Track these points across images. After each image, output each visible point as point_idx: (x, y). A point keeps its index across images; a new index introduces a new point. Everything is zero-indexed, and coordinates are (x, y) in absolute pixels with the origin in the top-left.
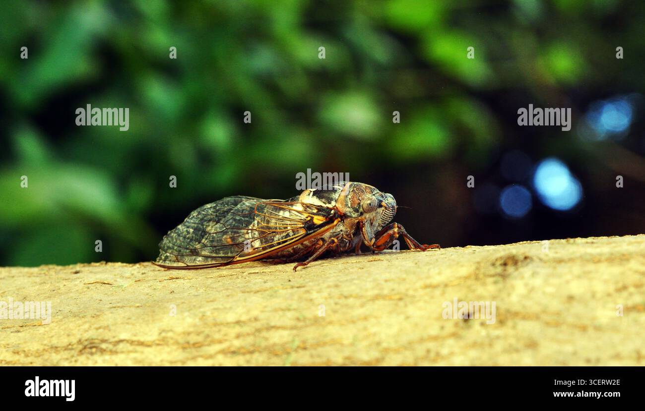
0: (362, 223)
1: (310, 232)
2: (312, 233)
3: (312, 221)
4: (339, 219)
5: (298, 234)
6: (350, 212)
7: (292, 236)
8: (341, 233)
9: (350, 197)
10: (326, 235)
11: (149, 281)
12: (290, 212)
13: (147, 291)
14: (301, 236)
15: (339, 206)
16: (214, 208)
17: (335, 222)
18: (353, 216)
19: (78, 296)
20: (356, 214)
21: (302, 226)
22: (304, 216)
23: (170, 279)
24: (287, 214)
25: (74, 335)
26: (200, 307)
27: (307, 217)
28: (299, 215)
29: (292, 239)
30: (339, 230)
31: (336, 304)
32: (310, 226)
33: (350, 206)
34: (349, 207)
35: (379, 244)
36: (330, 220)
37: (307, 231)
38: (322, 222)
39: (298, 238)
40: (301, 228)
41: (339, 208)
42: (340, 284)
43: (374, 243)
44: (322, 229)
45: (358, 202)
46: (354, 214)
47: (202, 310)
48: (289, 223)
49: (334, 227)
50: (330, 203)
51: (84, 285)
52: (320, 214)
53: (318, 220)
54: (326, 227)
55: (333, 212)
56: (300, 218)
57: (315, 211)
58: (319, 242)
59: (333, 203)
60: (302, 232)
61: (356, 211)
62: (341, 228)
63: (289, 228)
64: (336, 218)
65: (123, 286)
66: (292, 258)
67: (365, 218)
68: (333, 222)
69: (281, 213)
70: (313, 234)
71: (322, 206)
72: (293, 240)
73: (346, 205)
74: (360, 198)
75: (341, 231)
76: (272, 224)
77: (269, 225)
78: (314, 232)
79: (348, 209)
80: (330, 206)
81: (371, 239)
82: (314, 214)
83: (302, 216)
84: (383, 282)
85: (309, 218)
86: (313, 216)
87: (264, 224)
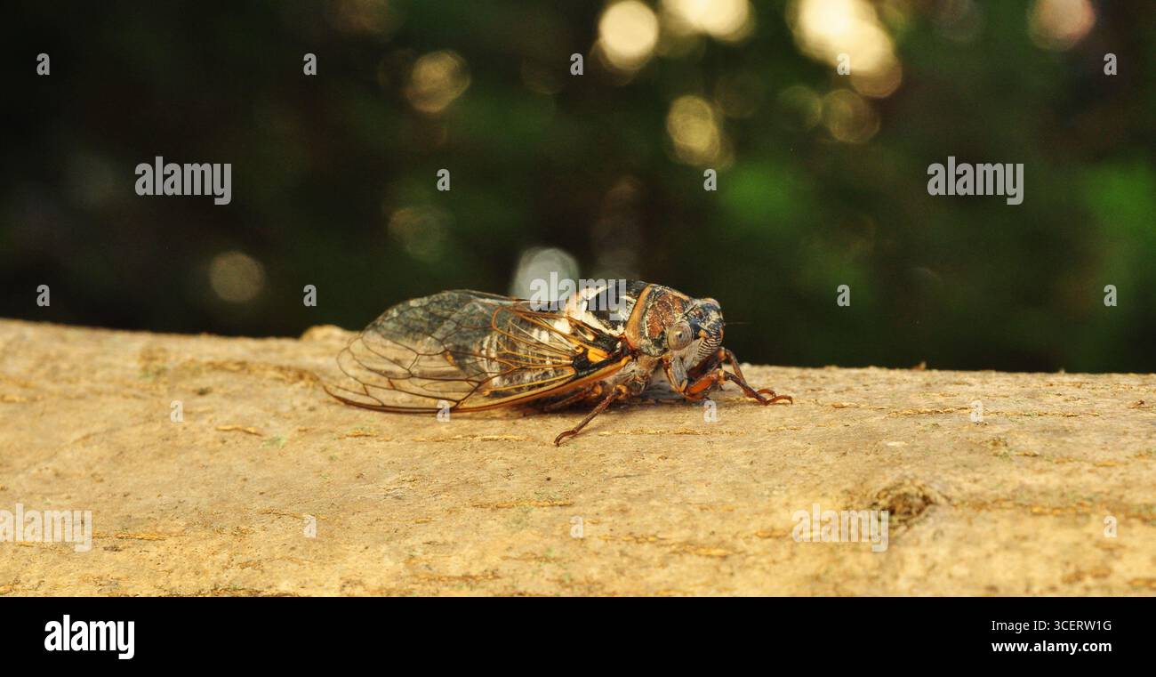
0: (667, 361)
1: (583, 373)
2: (585, 376)
3: (586, 357)
4: (630, 357)
5: (562, 374)
6: (647, 347)
7: (554, 377)
8: (633, 374)
9: (647, 318)
10: (609, 380)
11: (321, 433)
12: (550, 335)
13: (319, 461)
14: (568, 379)
15: (629, 334)
16: (425, 308)
17: (623, 361)
18: (653, 352)
19: (208, 460)
20: (657, 350)
21: (569, 362)
22: (573, 345)
23: (355, 436)
24: (545, 337)
25: (205, 572)
26: (406, 535)
27: (577, 348)
28: (565, 341)
29: (553, 382)
30: (629, 371)
31: (622, 554)
32: (581, 363)
33: (647, 335)
34: (646, 338)
35: (694, 391)
36: (614, 358)
37: (576, 371)
38: (602, 359)
39: (562, 382)
40: (567, 365)
41: (629, 340)
42: (629, 505)
43: (687, 387)
44: (602, 371)
45: (660, 328)
46: (654, 349)
47: (409, 542)
48: (547, 353)
49: (621, 368)
50: (615, 328)
51: (216, 433)
52: (599, 346)
53: (596, 355)
54: (609, 368)
55: (619, 345)
56: (566, 348)
57: (590, 338)
58: (596, 389)
59: (621, 329)
60: (570, 372)
61: (658, 343)
62: (632, 368)
63: (548, 362)
64: (626, 356)
65: (279, 439)
66: (553, 406)
67: (672, 356)
68: (620, 361)
69: (535, 334)
70: (587, 377)
71: (601, 331)
72: (555, 385)
73: (642, 334)
74: (664, 321)
75: (633, 371)
76: (521, 353)
77: (517, 354)
78: (588, 374)
79: (644, 341)
80: (615, 333)
81: (681, 383)
82: (588, 343)
83: (570, 344)
84: (696, 511)
85: (581, 351)
86: (587, 346)
87: (507, 351)
